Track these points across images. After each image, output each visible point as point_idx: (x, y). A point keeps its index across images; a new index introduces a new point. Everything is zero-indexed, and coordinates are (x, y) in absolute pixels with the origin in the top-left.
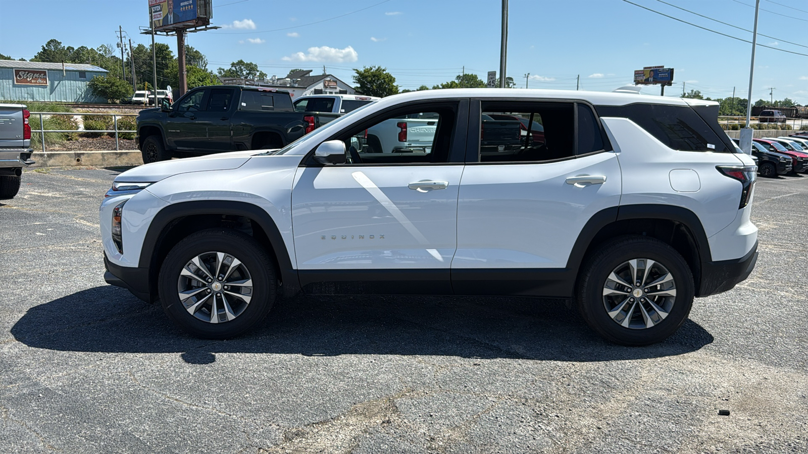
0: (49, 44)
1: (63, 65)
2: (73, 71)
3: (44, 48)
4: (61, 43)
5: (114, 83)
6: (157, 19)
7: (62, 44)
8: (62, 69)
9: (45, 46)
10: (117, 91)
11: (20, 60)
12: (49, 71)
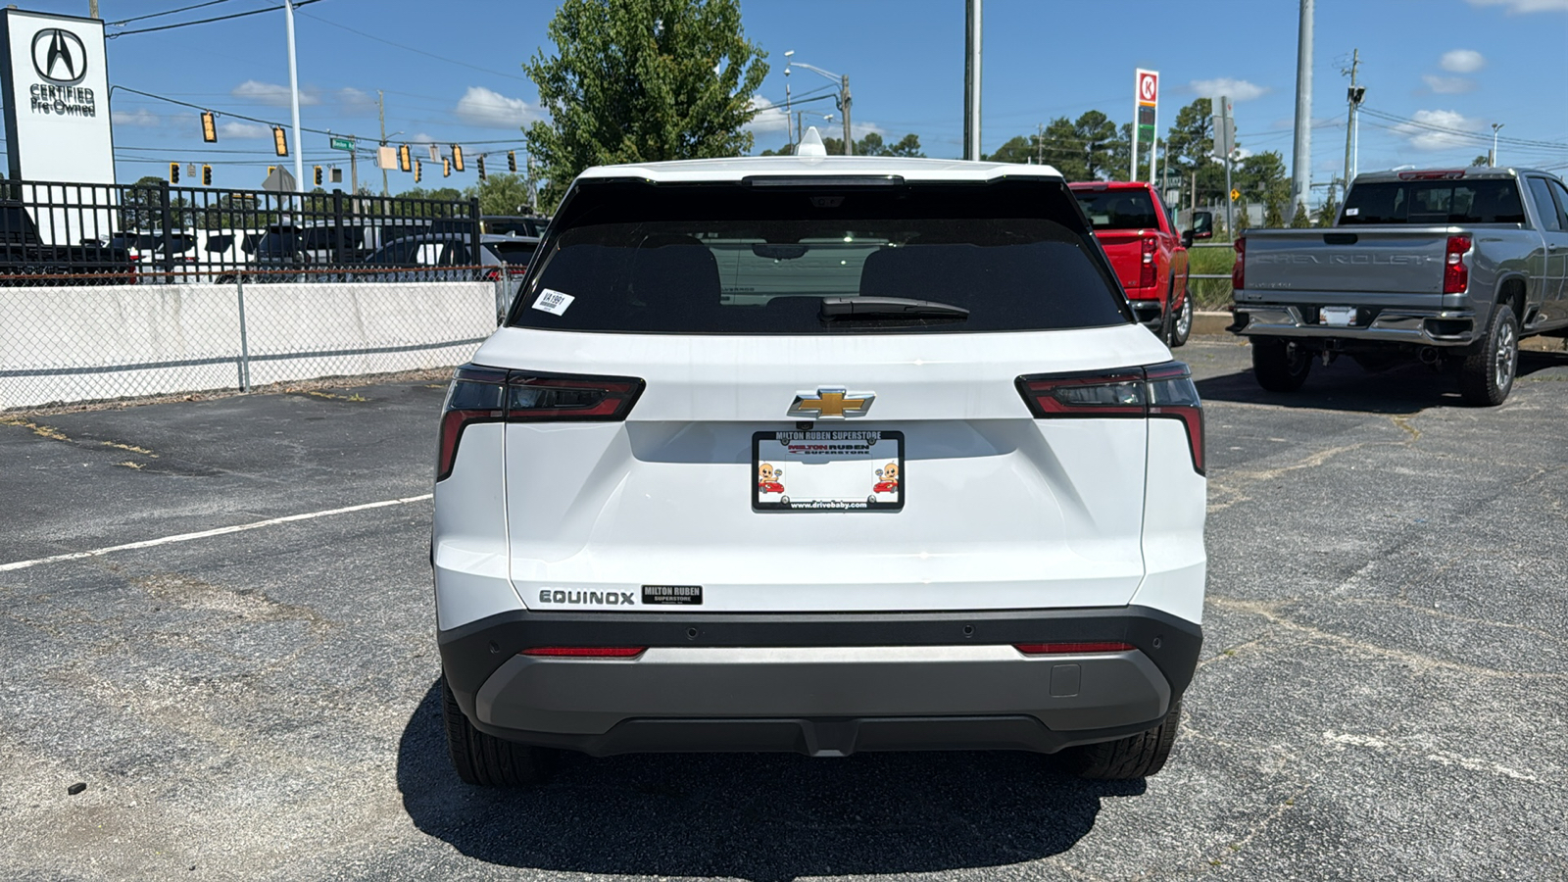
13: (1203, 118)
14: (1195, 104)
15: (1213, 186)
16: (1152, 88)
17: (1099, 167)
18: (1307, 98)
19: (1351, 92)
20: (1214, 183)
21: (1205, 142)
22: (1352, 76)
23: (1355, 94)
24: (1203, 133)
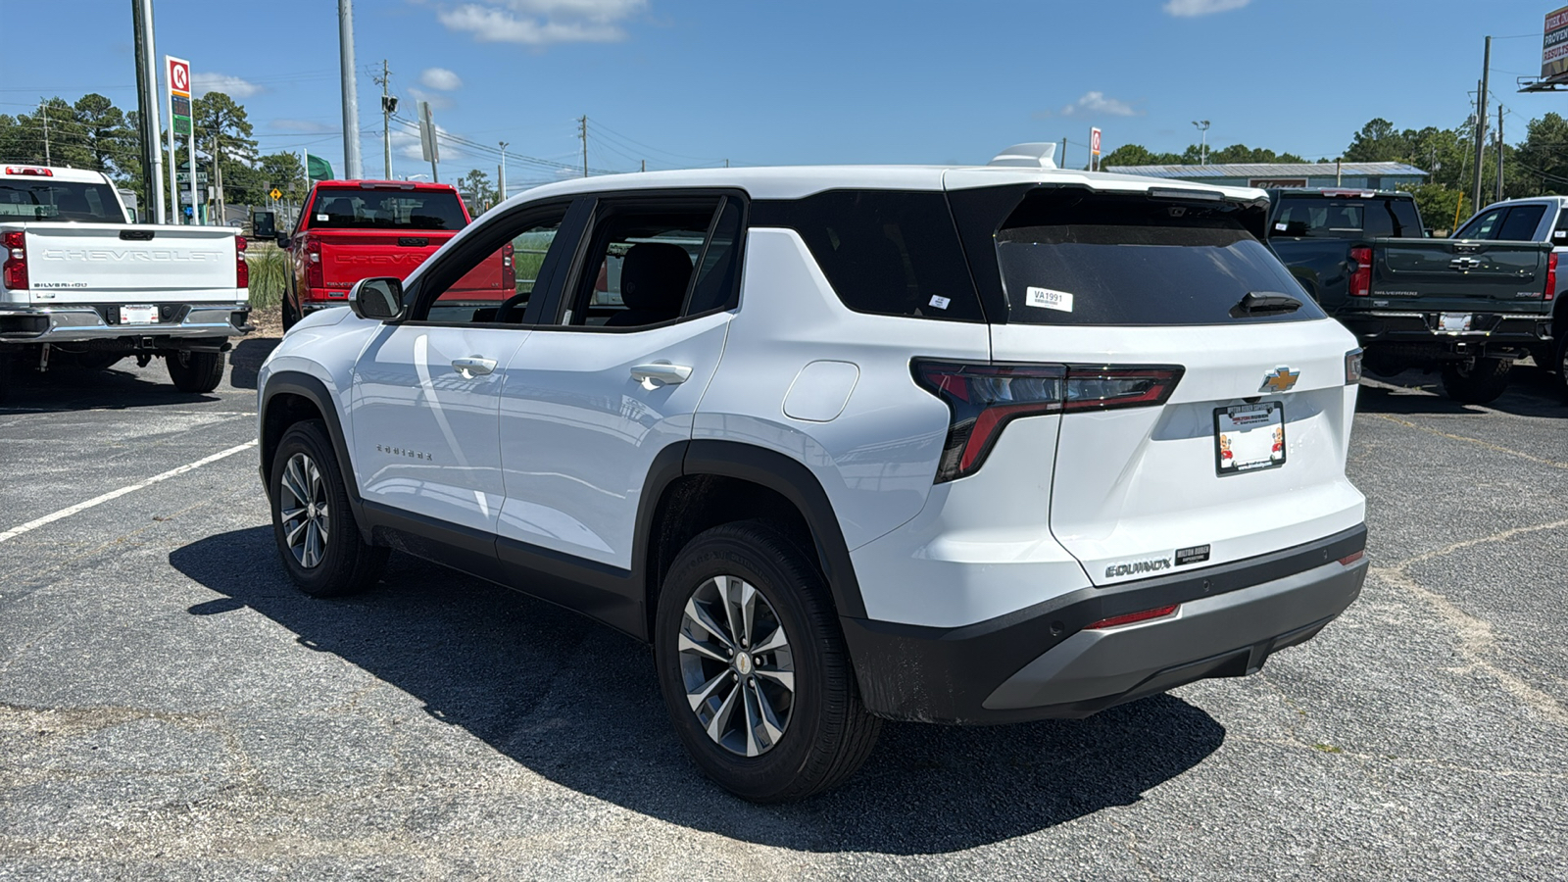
0: (1367, 129)
1: (1338, 166)
2: (1356, 176)
3: (1358, 136)
4: (1391, 124)
5: (1433, 196)
6: (1559, 58)
7: (1392, 127)
8: (1335, 173)
9: (1360, 133)
10: (1436, 213)
11: (1319, 162)
12: (1312, 180)
13: (217, 113)
14: (207, 98)
15: (234, 184)
16: (184, 76)
17: (107, 156)
18: (353, 103)
19: (385, 101)
20: (236, 180)
21: (222, 138)
22: (384, 85)
23: (389, 104)
24: (218, 128)
